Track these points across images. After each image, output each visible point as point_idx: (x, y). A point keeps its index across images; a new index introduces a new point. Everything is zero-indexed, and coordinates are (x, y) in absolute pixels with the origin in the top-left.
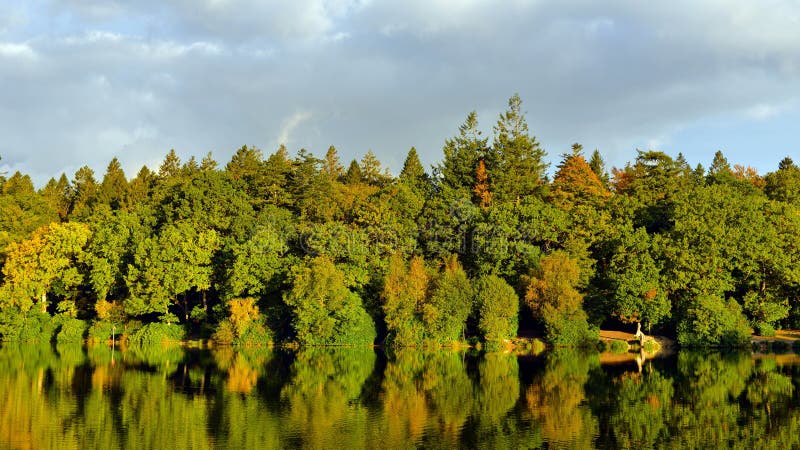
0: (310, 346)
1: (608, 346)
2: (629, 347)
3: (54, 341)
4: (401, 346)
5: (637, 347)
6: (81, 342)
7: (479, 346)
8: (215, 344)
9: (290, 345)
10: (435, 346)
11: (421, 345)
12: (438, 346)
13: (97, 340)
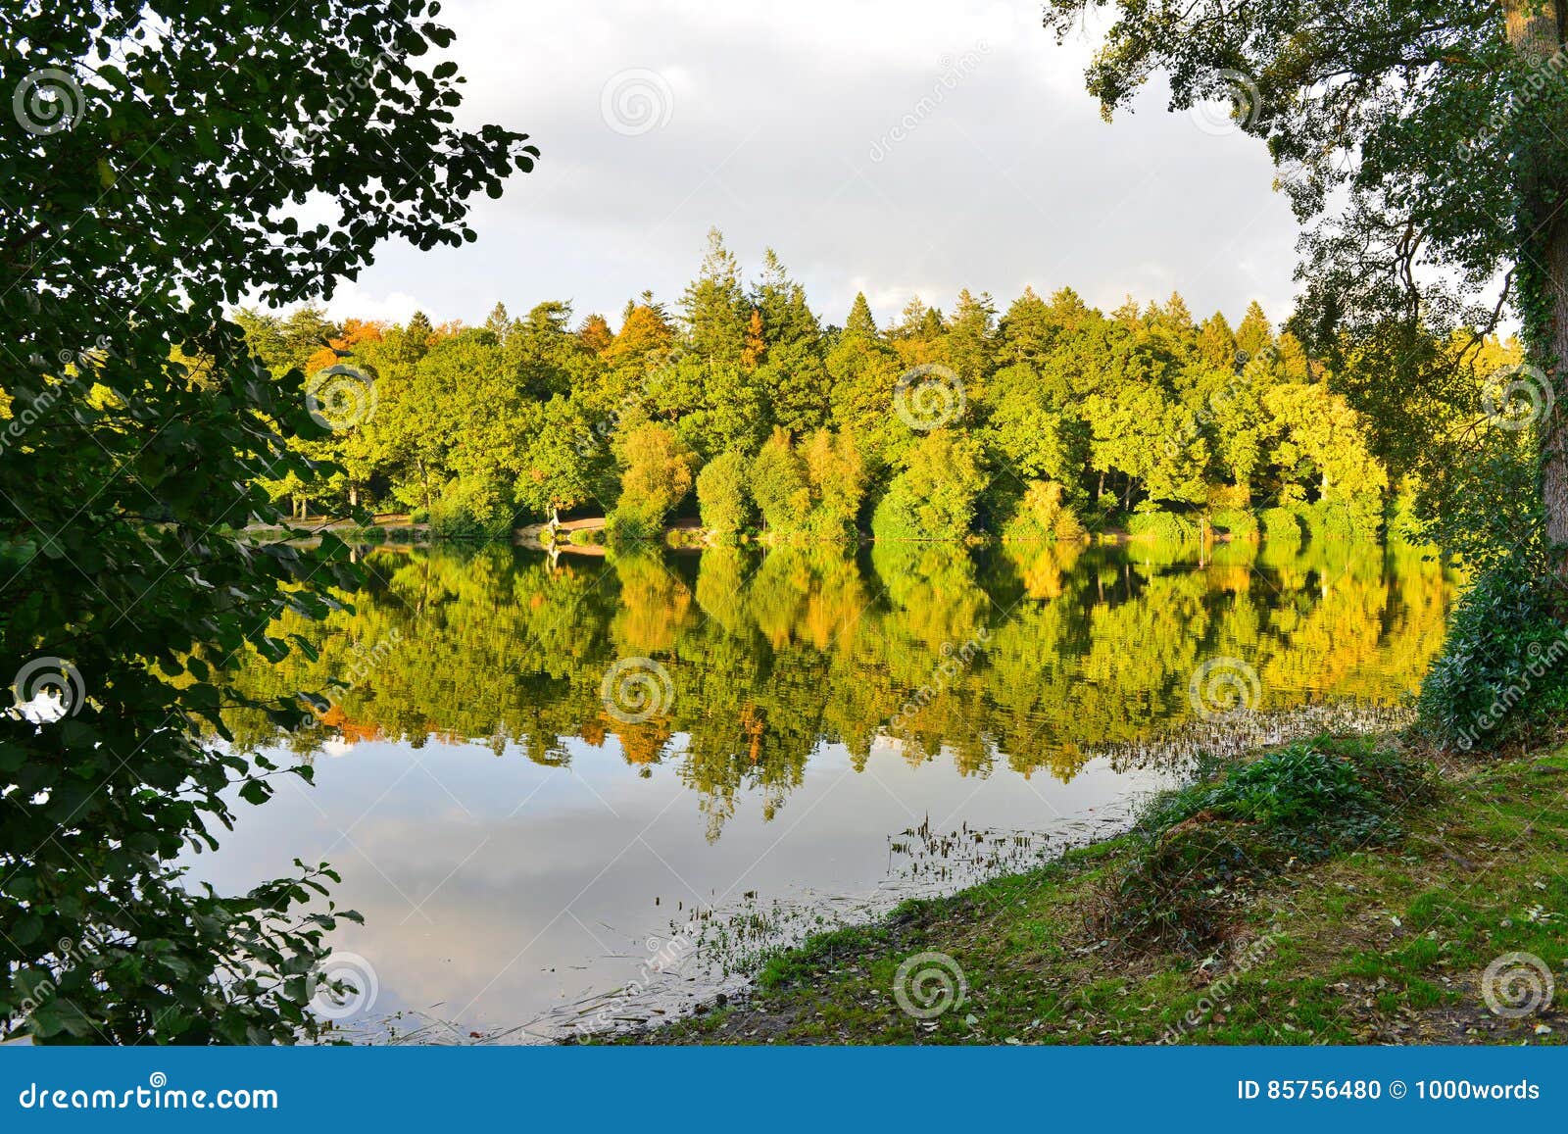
0: (951, 539)
1: (591, 538)
2: (568, 537)
3: (1306, 536)
4: (837, 540)
5: (560, 537)
6: (1268, 536)
7: (744, 539)
8: (1079, 539)
9: (977, 540)
10: (797, 538)
11: (812, 542)
12: (792, 539)
13: (1246, 541)
